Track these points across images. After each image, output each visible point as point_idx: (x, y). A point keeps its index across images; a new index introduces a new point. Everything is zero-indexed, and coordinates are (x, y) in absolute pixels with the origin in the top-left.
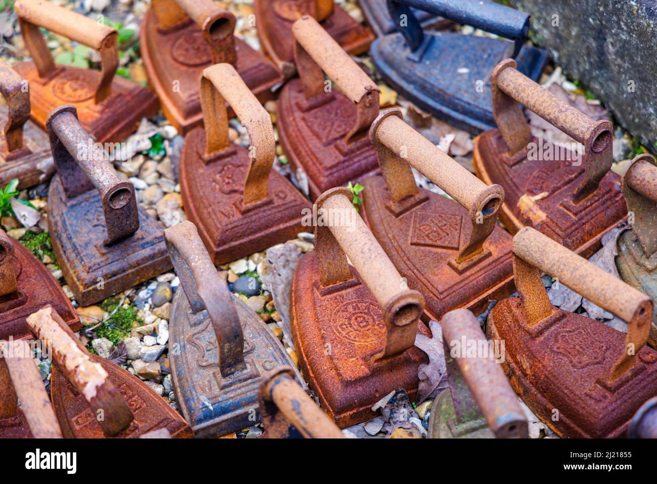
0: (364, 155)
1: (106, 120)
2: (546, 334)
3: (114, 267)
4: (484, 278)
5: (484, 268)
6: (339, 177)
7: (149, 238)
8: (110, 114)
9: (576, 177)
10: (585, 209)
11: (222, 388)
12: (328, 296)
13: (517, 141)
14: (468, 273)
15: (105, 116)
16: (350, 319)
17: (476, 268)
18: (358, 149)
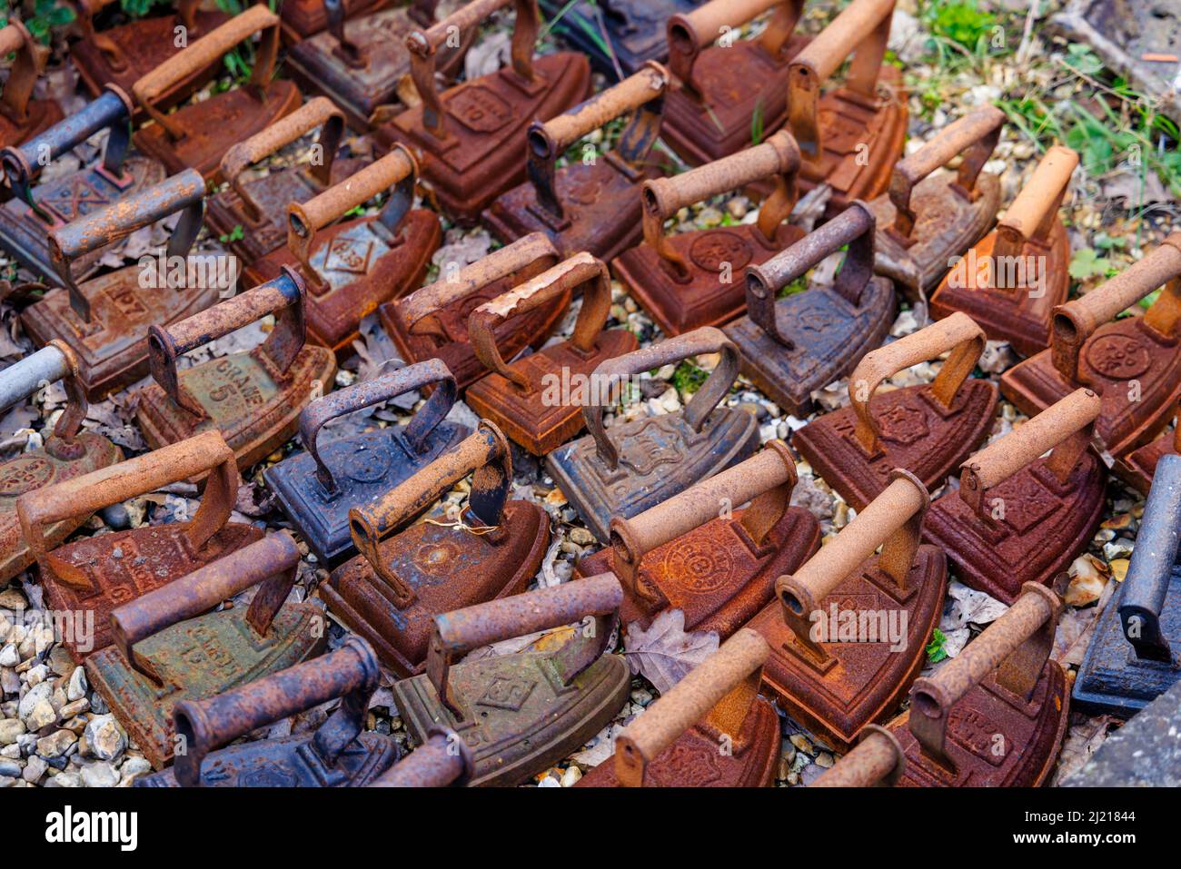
0: (972, 539)
1: (974, 300)
2: (706, 740)
3: (749, 347)
4: (790, 676)
5: (802, 671)
6: (937, 524)
7: (791, 365)
8: (983, 300)
9: (974, 753)
10: (916, 764)
11: (587, 458)
12: (732, 531)
13: (1011, 677)
14: (788, 655)
15: (976, 296)
16: (701, 554)
17: (798, 663)
18: (974, 528)
